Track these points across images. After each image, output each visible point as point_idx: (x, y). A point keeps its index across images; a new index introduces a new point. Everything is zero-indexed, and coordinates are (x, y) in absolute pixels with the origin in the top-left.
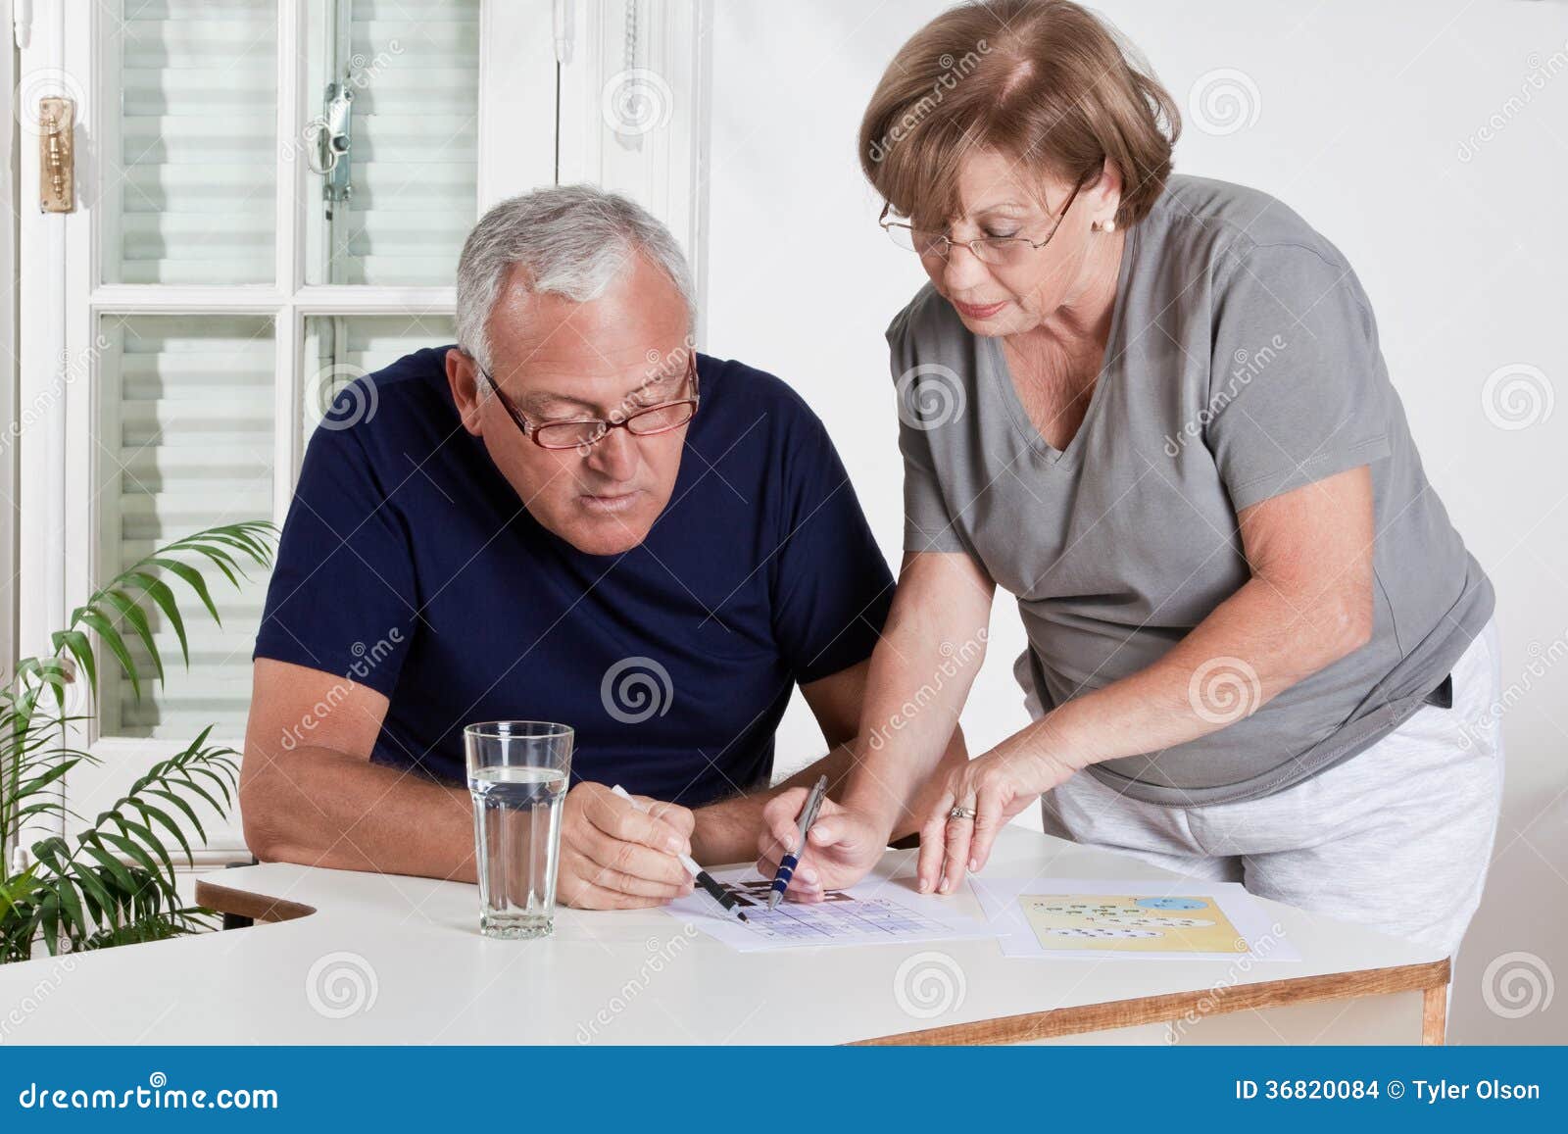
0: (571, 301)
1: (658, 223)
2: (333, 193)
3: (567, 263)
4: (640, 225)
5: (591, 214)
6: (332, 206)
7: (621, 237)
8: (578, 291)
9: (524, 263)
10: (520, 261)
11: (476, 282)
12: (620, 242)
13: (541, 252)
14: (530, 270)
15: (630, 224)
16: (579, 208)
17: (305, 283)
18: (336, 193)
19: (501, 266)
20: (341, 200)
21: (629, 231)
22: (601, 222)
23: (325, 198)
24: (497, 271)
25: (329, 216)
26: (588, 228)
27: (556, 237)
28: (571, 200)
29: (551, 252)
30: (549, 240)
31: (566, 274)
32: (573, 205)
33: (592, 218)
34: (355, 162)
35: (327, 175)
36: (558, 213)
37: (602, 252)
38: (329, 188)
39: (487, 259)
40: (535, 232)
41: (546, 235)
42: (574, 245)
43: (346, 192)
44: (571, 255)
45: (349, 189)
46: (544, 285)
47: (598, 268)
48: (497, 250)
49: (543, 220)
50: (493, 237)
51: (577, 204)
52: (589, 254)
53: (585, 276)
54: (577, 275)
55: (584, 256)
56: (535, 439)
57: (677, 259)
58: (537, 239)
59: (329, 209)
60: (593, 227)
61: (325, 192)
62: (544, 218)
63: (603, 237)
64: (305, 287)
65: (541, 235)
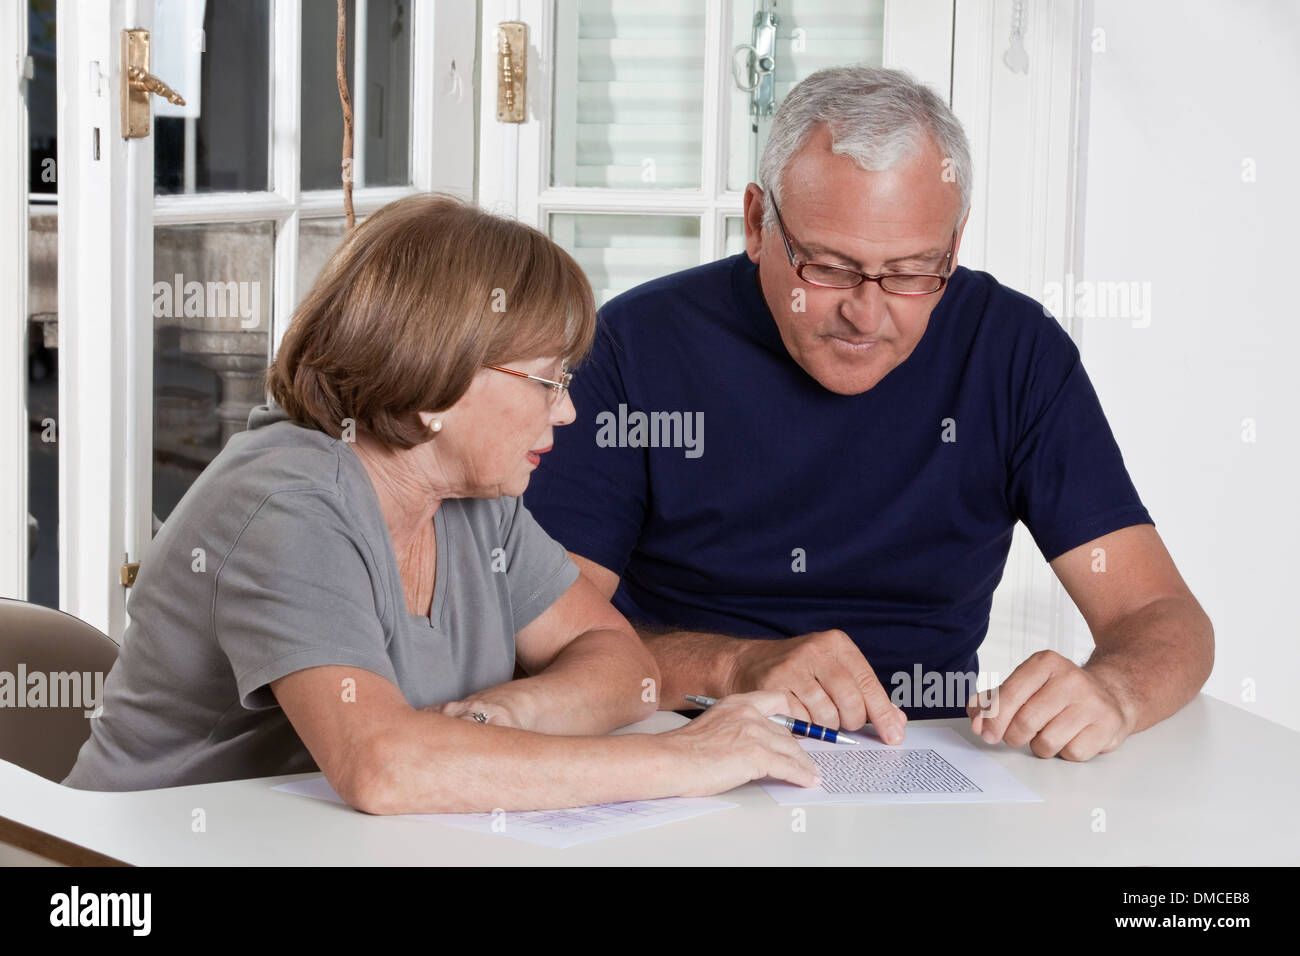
0: (860, 168)
1: (955, 120)
2: (758, 107)
3: (864, 134)
4: (939, 118)
5: (899, 97)
6: (758, 120)
7: (919, 125)
8: (868, 160)
9: (830, 125)
10: (827, 122)
11: (787, 131)
12: (917, 129)
13: (845, 119)
14: (833, 132)
15: (930, 115)
16: (888, 90)
17: (728, 189)
18: (761, 108)
19: (809, 122)
20: (765, 115)
21: (927, 120)
22: (905, 106)
23: (752, 113)
24: (806, 124)
25: (755, 129)
26: (892, 109)
27: (862, 110)
28: (885, 81)
29: (854, 121)
30: (856, 110)
31: (861, 143)
32: (885, 85)
33: (897, 101)
34: (779, 81)
35: (753, 92)
36: (872, 89)
37: (897, 133)
38: (754, 104)
39: (800, 112)
40: (846, 100)
41: (853, 104)
42: (875, 120)
43: (770, 108)
44: (870, 128)
45: (773, 104)
46: (838, 148)
47: (889, 146)
48: (809, 106)
49: (856, 92)
50: (810, 95)
51: (890, 86)
52: (886, 131)
53: (878, 150)
54: (870, 146)
55: (881, 132)
56: (799, 273)
57: (962, 155)
58: (846, 107)
59: (754, 122)
60: (896, 109)
61: (752, 108)
62: (857, 90)
63: (902, 120)
64: (728, 192)
65: (849, 103)
